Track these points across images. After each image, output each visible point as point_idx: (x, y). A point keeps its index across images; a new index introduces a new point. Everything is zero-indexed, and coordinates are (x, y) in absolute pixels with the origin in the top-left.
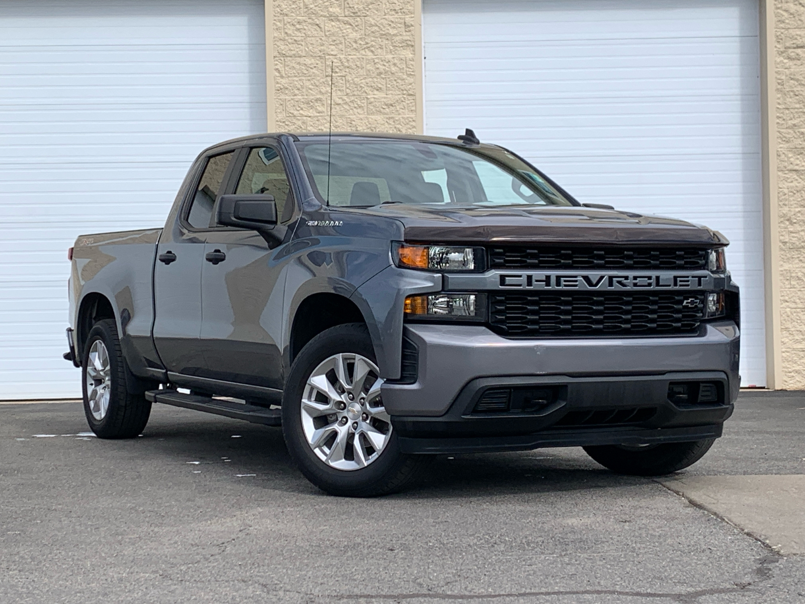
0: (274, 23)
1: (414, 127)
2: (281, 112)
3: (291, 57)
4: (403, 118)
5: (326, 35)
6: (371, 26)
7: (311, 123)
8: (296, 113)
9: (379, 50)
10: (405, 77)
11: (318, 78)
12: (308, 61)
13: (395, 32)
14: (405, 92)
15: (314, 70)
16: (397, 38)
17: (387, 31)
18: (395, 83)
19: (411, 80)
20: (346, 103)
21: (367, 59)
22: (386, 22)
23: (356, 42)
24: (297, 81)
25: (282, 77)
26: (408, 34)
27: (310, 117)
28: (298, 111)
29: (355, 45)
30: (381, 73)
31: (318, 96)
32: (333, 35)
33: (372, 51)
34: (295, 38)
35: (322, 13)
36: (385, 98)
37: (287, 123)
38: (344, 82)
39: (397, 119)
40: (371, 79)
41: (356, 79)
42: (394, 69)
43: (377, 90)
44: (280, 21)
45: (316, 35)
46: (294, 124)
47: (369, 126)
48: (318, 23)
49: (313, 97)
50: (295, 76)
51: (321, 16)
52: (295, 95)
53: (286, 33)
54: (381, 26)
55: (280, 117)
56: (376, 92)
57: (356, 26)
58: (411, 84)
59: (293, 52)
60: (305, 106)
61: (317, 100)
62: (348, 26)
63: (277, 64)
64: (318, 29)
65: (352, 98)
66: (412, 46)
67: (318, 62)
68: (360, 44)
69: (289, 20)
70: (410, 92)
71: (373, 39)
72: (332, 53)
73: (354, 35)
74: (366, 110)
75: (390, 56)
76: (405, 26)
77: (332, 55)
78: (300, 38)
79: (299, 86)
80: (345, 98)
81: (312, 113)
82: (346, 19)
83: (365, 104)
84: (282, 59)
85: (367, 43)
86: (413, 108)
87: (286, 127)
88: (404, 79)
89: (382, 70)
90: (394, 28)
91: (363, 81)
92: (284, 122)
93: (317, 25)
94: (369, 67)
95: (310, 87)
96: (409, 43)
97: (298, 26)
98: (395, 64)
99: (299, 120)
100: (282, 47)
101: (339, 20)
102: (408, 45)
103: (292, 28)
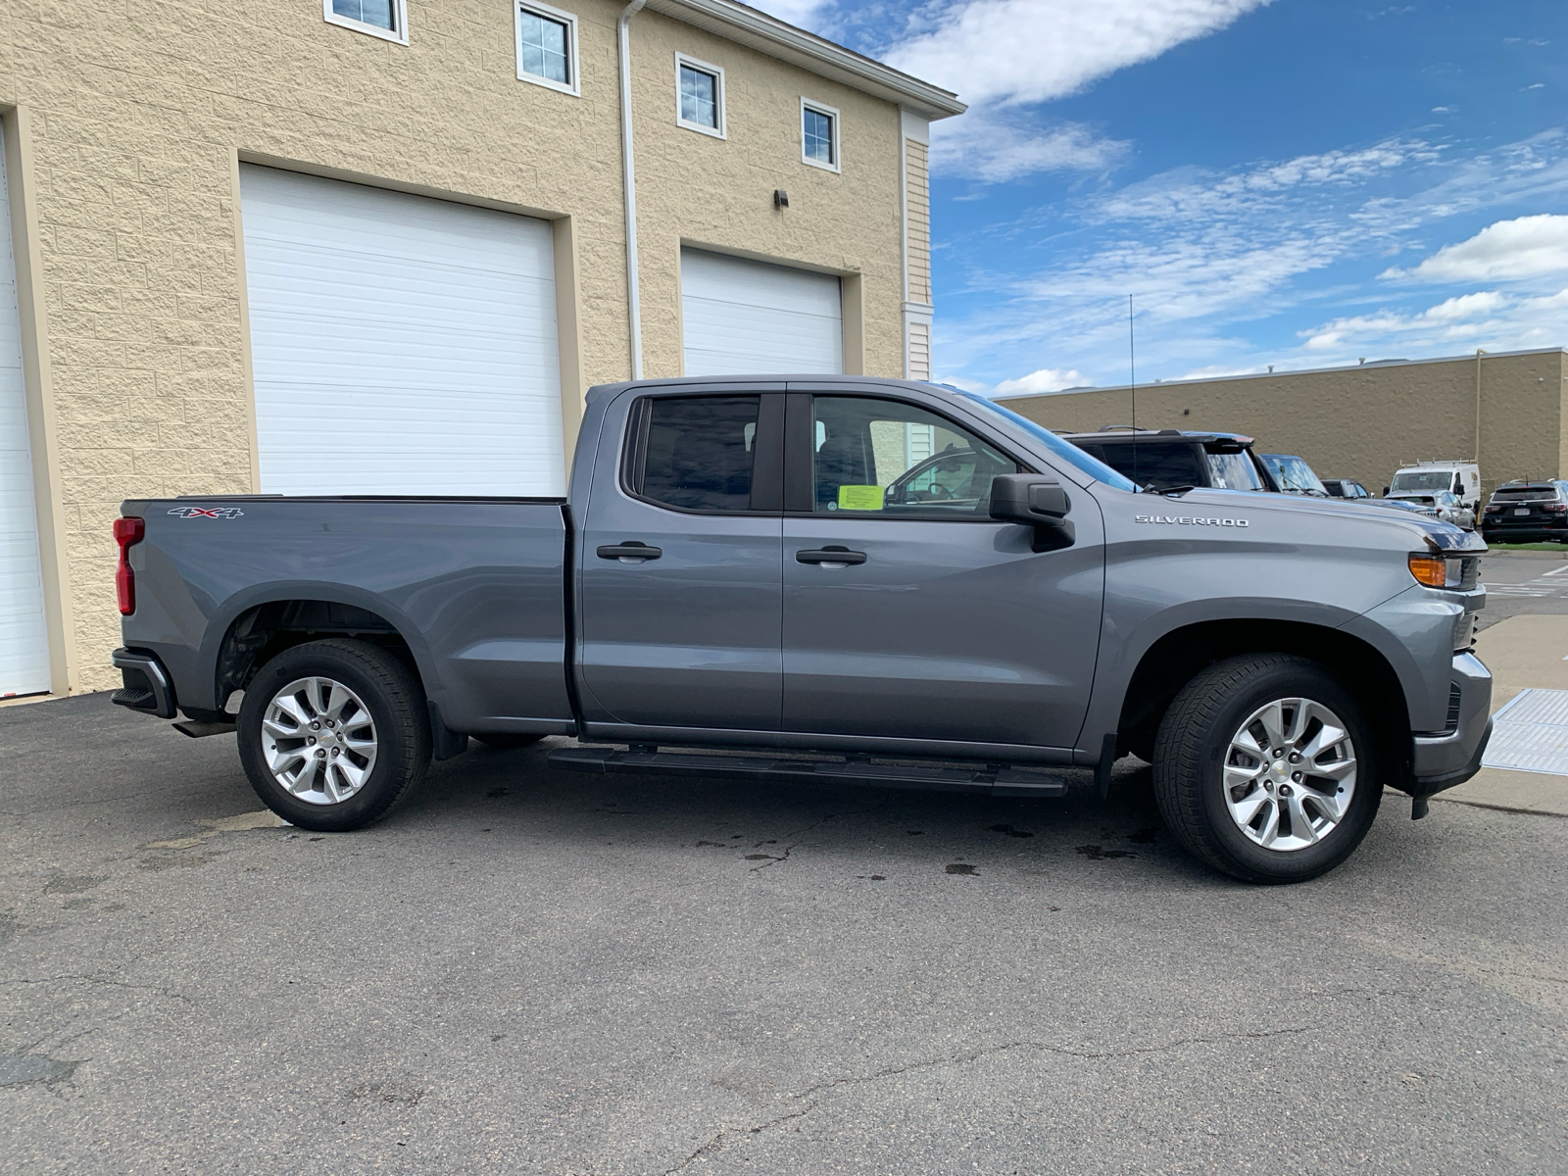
0: (37, 174)
1: (239, 340)
2: (53, 303)
3: (65, 226)
4: (225, 327)
5: (115, 204)
6: (178, 201)
7: (101, 322)
8: (77, 305)
9: (189, 235)
10: (225, 275)
11: (108, 261)
12: (92, 236)
13: (209, 215)
14: (226, 294)
15: (100, 249)
16: (212, 223)
17: (198, 212)
18: (212, 280)
19: (232, 280)
20: (148, 300)
21: (173, 245)
22: (197, 200)
23: (157, 220)
24: (76, 261)
25: (53, 252)
26: (225, 220)
27: (98, 313)
28: (81, 302)
29: (156, 224)
30: (193, 266)
31: (108, 286)
32: (125, 204)
33: (180, 236)
34: (70, 200)
35: (107, 172)
36: (200, 298)
37: (64, 318)
38: (144, 271)
39: (218, 327)
40: (180, 272)
41: (160, 269)
42: (210, 263)
43: (190, 287)
44: (45, 172)
45: (101, 201)
46: (76, 320)
47: (183, 333)
48: (102, 184)
49: (102, 286)
50: (74, 254)
51: (107, 176)
52: (75, 280)
53: (56, 191)
54: (192, 206)
55: (54, 308)
56: (188, 290)
57: (156, 198)
58: (232, 285)
59: (69, 220)
60: (90, 297)
61: (108, 291)
62: (145, 197)
63: (43, 234)
64: (102, 192)
65: (158, 294)
66: (231, 237)
67: (104, 238)
68: (163, 223)
69: (60, 174)
70: (233, 295)
71: (180, 219)
72: (126, 229)
73: (153, 210)
74: (176, 311)
75: (203, 246)
76: (221, 209)
77: (125, 232)
78: (77, 202)
79: (80, 269)
80: (146, 292)
81: (100, 307)
82: (142, 186)
83: (175, 304)
84: (52, 226)
85: (173, 224)
86: (237, 316)
87: (64, 324)
88: (223, 278)
89: (195, 262)
90: (207, 209)
91: (170, 273)
92: (60, 316)
93: (101, 187)
94: (177, 255)
95: (96, 271)
96: (227, 232)
97: (73, 184)
98: (211, 257)
99: (83, 316)
100: (52, 210)
101: (132, 187)
102: (226, 235)
103: (65, 185)
